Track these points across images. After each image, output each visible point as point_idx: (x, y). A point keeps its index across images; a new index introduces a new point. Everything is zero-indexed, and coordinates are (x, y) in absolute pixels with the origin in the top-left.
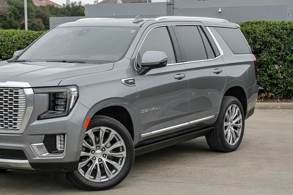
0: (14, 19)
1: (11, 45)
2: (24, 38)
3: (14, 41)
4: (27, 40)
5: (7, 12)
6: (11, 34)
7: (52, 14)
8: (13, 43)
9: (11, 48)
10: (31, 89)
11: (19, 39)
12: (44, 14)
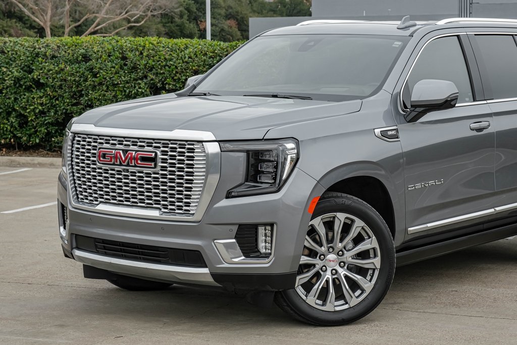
0: (188, 20)
1: (182, 66)
2: (205, 54)
3: (186, 59)
4: (211, 57)
5: (177, 8)
6: (182, 47)
7: (254, 11)
8: (186, 62)
9: (183, 72)
10: (217, 143)
11: (197, 56)
12: (240, 11)
